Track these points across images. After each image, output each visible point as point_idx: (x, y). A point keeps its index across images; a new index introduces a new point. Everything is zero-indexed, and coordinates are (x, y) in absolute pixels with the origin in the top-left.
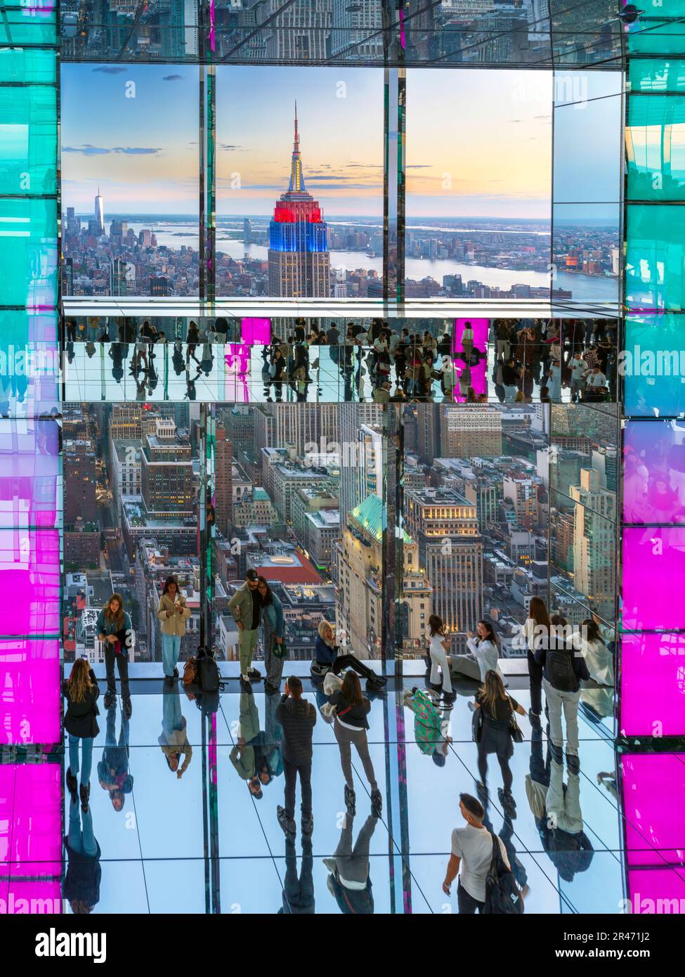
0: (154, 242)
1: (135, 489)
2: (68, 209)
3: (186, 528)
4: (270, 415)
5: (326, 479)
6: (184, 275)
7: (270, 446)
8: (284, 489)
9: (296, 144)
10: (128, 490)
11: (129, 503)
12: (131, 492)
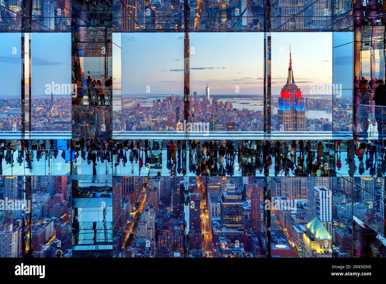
0: (231, 106)
1: (218, 215)
2: (194, 93)
3: (239, 232)
4: (278, 182)
5: (303, 211)
6: (244, 121)
7: (278, 196)
8: (284, 215)
9: (290, 64)
10: (215, 215)
11: (215, 221)
12: (216, 216)
